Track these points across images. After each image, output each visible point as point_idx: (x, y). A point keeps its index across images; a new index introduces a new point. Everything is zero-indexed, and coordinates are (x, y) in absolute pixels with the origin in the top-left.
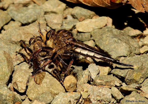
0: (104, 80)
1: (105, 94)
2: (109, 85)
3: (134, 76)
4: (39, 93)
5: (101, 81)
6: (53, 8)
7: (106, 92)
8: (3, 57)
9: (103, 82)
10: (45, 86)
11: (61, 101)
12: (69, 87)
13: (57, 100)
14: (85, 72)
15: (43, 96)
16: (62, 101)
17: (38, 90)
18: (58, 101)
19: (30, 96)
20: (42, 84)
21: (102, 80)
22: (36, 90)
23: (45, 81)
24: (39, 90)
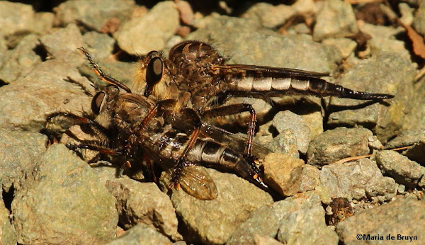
0: (346, 143)
1: (370, 175)
2: (359, 151)
3: (393, 114)
4: (229, 220)
5: (341, 147)
6: (16, 22)
7: (371, 170)
8: (75, 161)
9: (345, 147)
10: (232, 198)
11: (307, 220)
12: (289, 182)
13: (295, 221)
14: (286, 137)
15: (256, 222)
16: (311, 218)
17: (221, 212)
18: (299, 223)
19: (211, 235)
20: (219, 196)
21: (342, 143)
22: (216, 215)
23: (223, 187)
24: (224, 212)
